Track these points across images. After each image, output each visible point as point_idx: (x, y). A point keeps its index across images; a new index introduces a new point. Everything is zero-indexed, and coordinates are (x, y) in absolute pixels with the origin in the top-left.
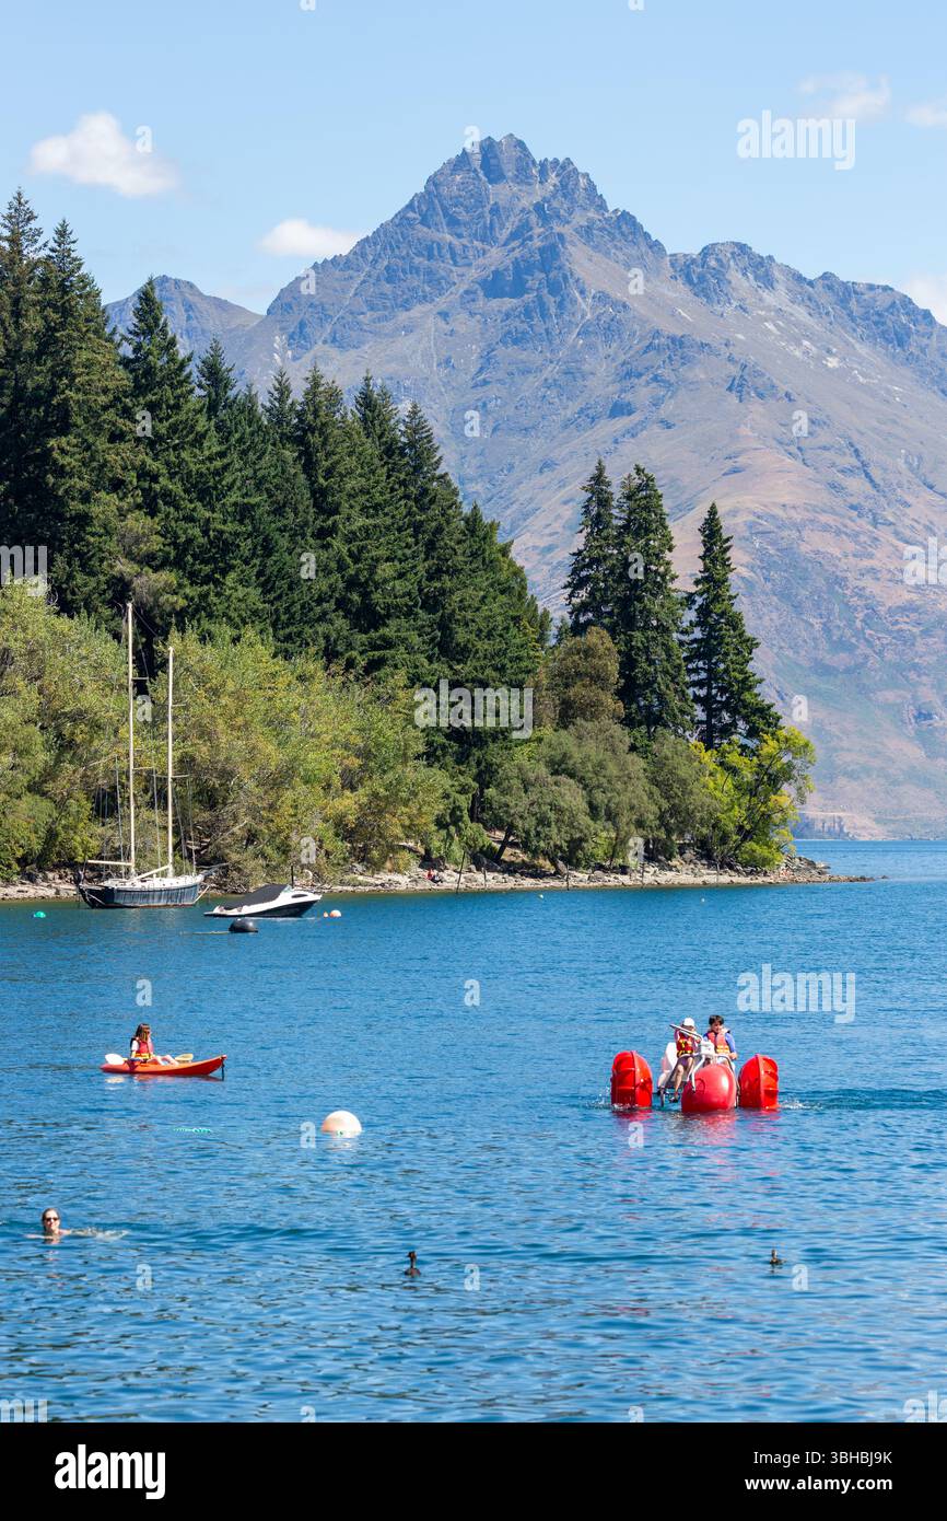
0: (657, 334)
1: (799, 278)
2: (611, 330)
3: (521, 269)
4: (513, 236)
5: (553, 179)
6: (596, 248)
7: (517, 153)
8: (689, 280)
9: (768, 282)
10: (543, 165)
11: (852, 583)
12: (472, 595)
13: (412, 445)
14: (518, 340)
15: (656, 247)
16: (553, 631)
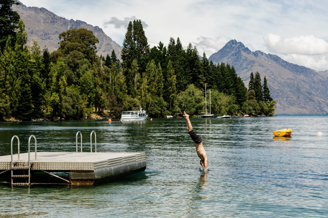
0: (251, 60)
1: (266, 54)
2: (246, 60)
3: (236, 53)
4: (235, 50)
5: (239, 44)
6: (244, 51)
7: (235, 41)
8: (254, 55)
9: (263, 55)
10: (238, 42)
11: (272, 87)
12: (240, 86)
13: (232, 69)
14: (236, 61)
15: (250, 51)
16: (247, 90)
